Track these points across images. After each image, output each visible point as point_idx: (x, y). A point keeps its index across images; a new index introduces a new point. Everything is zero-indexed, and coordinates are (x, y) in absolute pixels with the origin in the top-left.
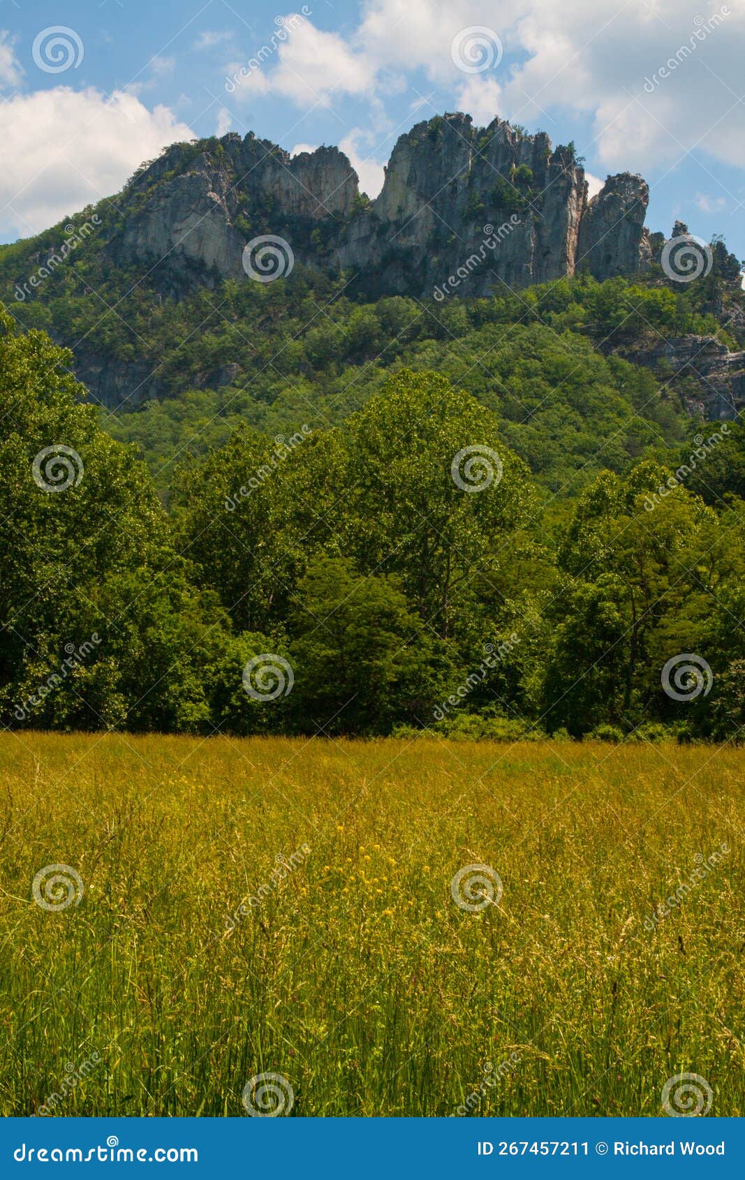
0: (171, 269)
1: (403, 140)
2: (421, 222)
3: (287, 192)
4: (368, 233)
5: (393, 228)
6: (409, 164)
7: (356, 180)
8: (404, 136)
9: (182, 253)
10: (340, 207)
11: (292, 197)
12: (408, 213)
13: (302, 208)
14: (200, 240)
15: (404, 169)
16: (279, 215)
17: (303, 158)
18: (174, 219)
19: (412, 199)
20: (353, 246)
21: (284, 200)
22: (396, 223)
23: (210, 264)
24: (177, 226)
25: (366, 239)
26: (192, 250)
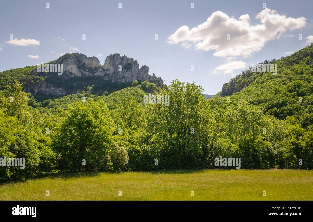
0: (66, 73)
1: (108, 57)
2: (111, 70)
3: (87, 63)
4: (101, 71)
5: (106, 70)
6: (109, 60)
7: (99, 62)
8: (108, 56)
9: (68, 71)
10: (96, 66)
11: (88, 64)
12: (109, 68)
13: (90, 66)
14: (72, 69)
15: (108, 61)
16: (85, 66)
17: (90, 58)
18: (67, 65)
19: (109, 66)
20: (99, 72)
21: (86, 64)
22: (107, 69)
23: (73, 73)
24: (67, 66)
25: (101, 72)
26: (70, 71)
